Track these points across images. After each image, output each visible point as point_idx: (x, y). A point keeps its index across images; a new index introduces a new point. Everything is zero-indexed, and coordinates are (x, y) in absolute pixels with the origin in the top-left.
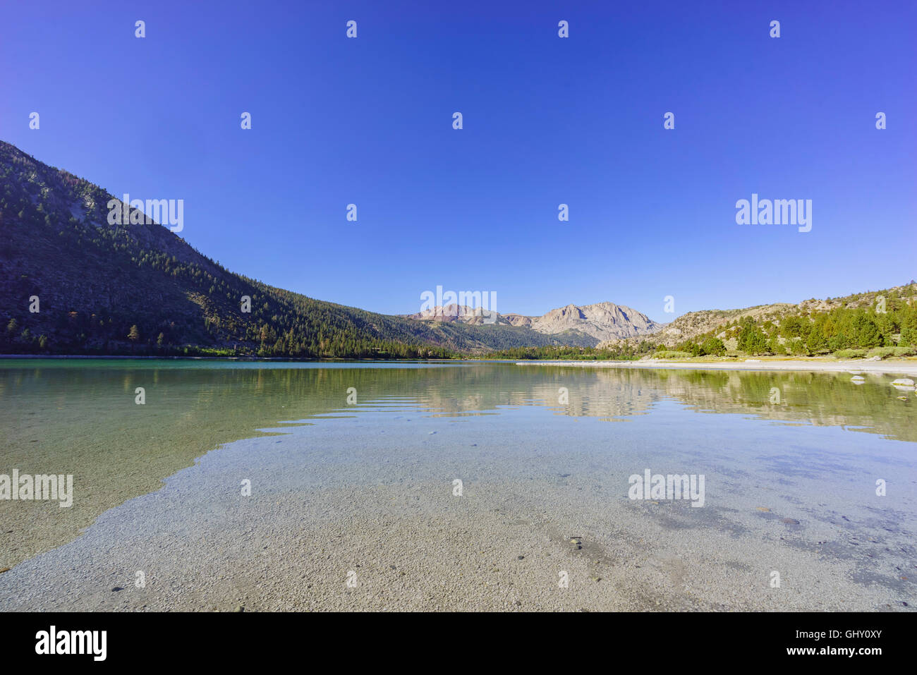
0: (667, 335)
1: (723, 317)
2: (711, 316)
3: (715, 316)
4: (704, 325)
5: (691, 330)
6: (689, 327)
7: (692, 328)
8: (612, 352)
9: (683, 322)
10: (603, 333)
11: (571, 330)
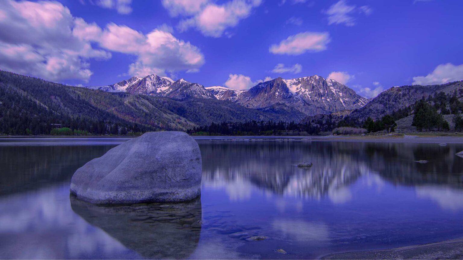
0: (370, 110)
1: (423, 93)
2: (412, 91)
3: (416, 92)
4: (405, 100)
5: (393, 105)
6: (390, 102)
7: (394, 103)
8: (314, 127)
9: (386, 97)
10: (310, 107)
11: (278, 104)
